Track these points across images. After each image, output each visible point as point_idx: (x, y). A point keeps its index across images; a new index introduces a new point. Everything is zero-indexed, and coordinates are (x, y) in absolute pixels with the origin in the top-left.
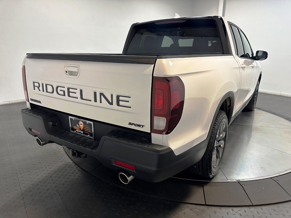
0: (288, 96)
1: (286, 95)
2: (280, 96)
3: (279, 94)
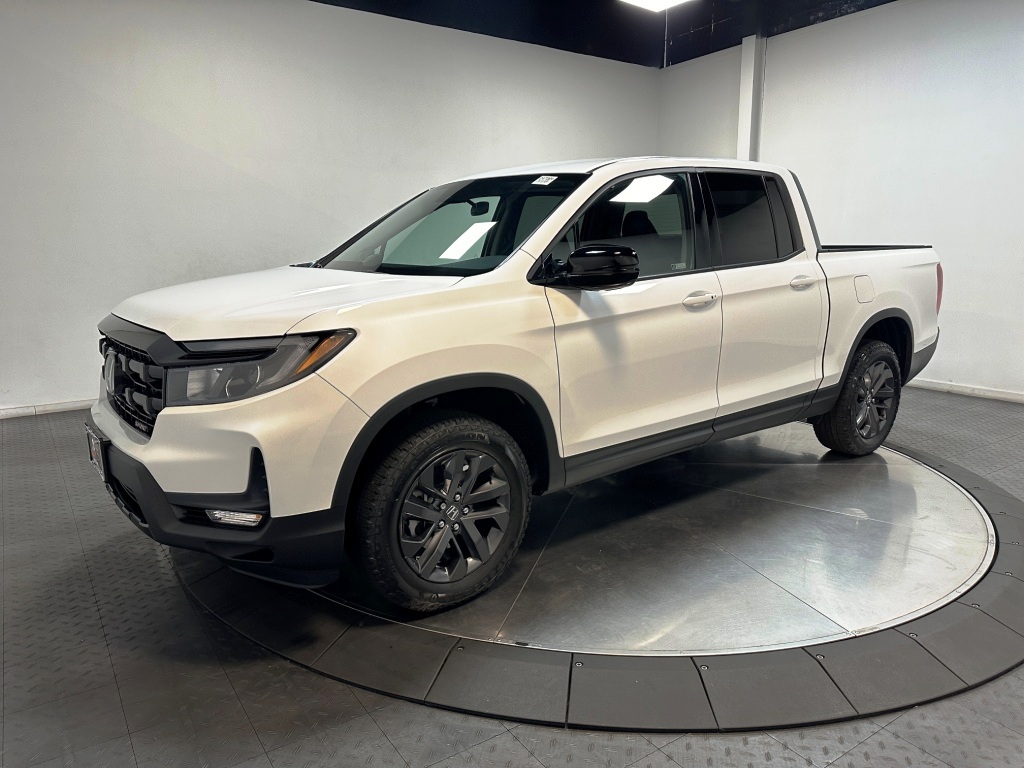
0: (976, 392)
1: (968, 391)
2: (949, 393)
3: (946, 388)
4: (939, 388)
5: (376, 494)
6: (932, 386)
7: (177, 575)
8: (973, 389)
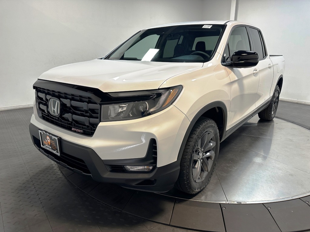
0: (306, 103)
1: (304, 103)
2: (297, 103)
3: (296, 102)
4: (294, 101)
5: (187, 152)
6: (291, 101)
7: (61, 172)
8: (305, 102)
